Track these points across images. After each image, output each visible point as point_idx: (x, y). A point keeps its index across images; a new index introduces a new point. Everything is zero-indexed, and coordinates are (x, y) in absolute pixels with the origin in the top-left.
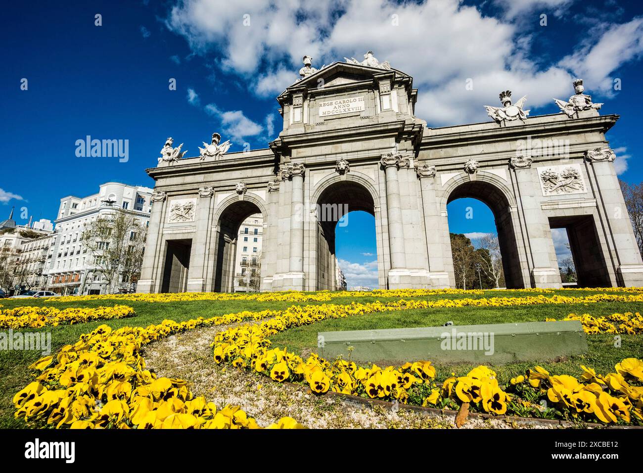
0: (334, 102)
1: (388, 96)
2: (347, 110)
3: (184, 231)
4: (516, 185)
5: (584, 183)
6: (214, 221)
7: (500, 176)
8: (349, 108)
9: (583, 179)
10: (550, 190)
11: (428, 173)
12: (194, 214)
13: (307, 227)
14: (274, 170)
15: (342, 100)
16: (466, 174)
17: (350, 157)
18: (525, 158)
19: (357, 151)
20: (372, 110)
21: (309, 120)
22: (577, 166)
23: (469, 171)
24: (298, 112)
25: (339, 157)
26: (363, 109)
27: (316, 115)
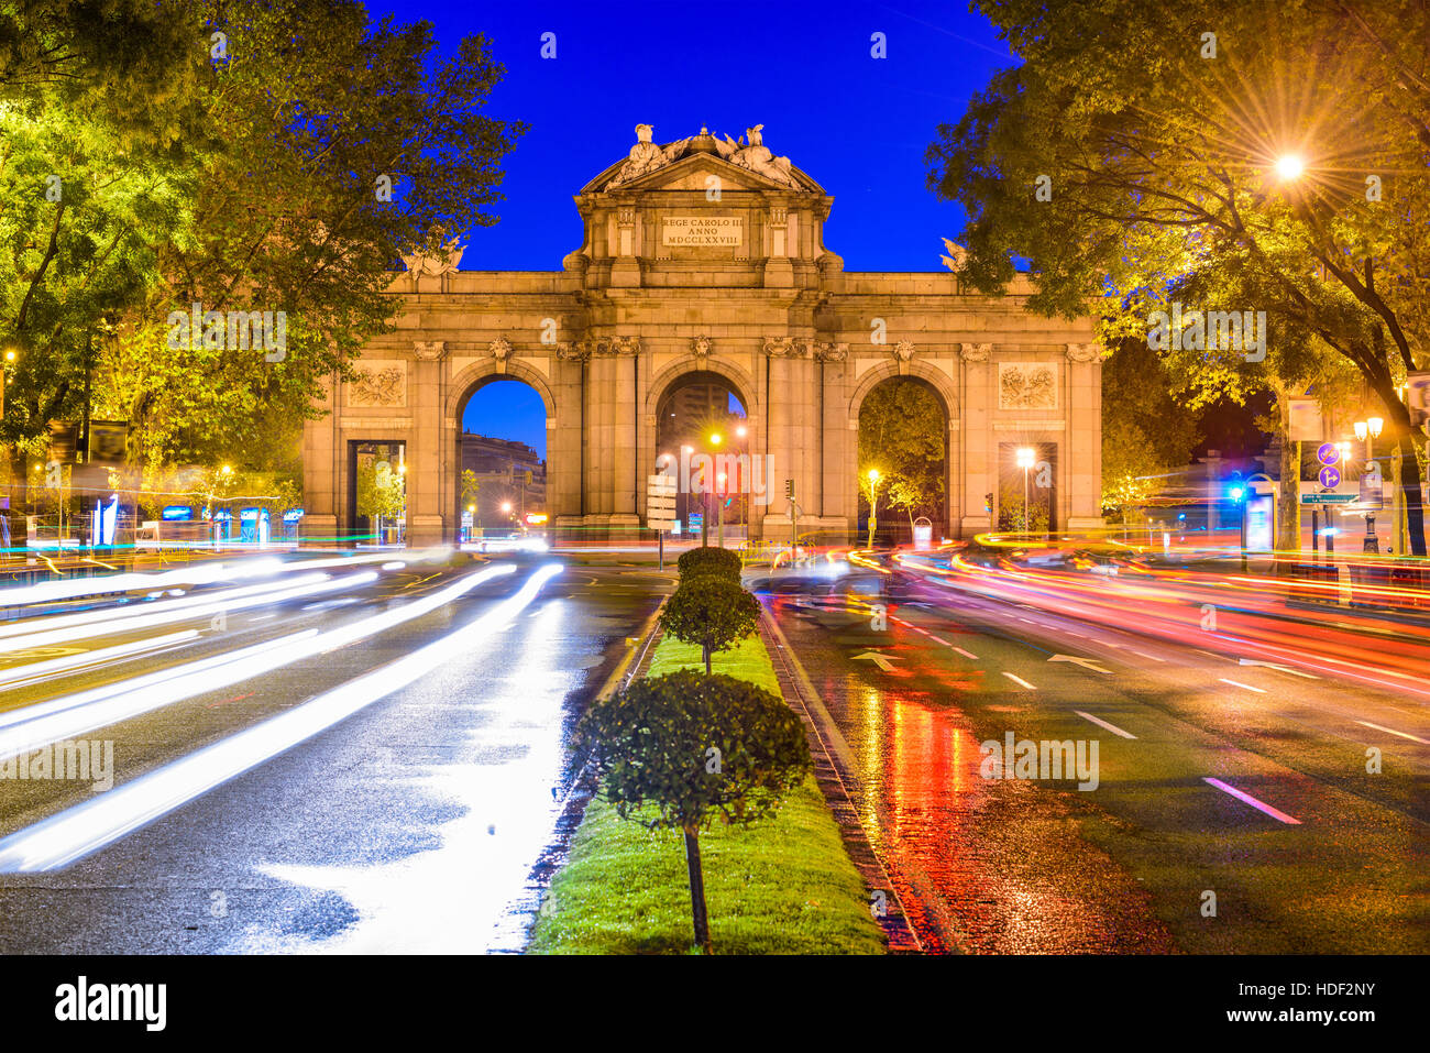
0: (689, 219)
1: (782, 232)
2: (711, 240)
3: (386, 426)
4: (963, 388)
5: (1055, 396)
6: (448, 410)
7: (943, 368)
8: (715, 236)
9: (1056, 390)
10: (1009, 401)
11: (836, 356)
12: (404, 392)
13: (642, 445)
14: (566, 322)
15: (704, 219)
16: (895, 362)
17: (715, 333)
18: (983, 347)
19: (728, 325)
20: (755, 247)
21: (644, 250)
22: (1053, 367)
23: (899, 358)
24: (626, 235)
25: (698, 331)
26: (739, 243)
27: (657, 240)
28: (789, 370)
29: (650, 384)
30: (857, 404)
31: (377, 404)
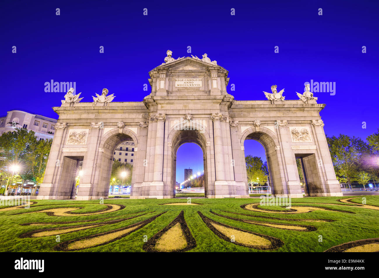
0: (184, 79)
1: (216, 80)
2: (192, 85)
3: (78, 151)
4: (279, 135)
5: (311, 137)
6: (100, 145)
7: (271, 129)
8: (193, 84)
9: (310, 135)
10: (295, 139)
11: (234, 125)
12: (86, 140)
13: (166, 153)
14: (143, 116)
15: (189, 79)
16: (254, 127)
17: (194, 112)
18: (284, 122)
19: (198, 110)
20: (206, 87)
21: (169, 88)
22: (308, 128)
23: (256, 126)
24: (162, 82)
25: (187, 112)
26: (201, 86)
27: (173, 85)
28: (221, 126)
29: (170, 131)
30: (243, 141)
31: (76, 144)
